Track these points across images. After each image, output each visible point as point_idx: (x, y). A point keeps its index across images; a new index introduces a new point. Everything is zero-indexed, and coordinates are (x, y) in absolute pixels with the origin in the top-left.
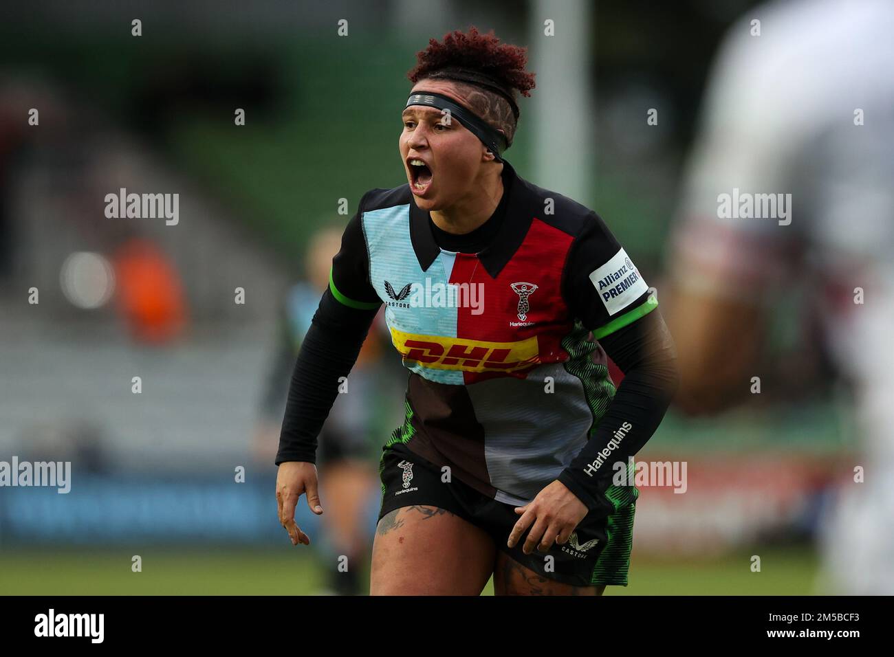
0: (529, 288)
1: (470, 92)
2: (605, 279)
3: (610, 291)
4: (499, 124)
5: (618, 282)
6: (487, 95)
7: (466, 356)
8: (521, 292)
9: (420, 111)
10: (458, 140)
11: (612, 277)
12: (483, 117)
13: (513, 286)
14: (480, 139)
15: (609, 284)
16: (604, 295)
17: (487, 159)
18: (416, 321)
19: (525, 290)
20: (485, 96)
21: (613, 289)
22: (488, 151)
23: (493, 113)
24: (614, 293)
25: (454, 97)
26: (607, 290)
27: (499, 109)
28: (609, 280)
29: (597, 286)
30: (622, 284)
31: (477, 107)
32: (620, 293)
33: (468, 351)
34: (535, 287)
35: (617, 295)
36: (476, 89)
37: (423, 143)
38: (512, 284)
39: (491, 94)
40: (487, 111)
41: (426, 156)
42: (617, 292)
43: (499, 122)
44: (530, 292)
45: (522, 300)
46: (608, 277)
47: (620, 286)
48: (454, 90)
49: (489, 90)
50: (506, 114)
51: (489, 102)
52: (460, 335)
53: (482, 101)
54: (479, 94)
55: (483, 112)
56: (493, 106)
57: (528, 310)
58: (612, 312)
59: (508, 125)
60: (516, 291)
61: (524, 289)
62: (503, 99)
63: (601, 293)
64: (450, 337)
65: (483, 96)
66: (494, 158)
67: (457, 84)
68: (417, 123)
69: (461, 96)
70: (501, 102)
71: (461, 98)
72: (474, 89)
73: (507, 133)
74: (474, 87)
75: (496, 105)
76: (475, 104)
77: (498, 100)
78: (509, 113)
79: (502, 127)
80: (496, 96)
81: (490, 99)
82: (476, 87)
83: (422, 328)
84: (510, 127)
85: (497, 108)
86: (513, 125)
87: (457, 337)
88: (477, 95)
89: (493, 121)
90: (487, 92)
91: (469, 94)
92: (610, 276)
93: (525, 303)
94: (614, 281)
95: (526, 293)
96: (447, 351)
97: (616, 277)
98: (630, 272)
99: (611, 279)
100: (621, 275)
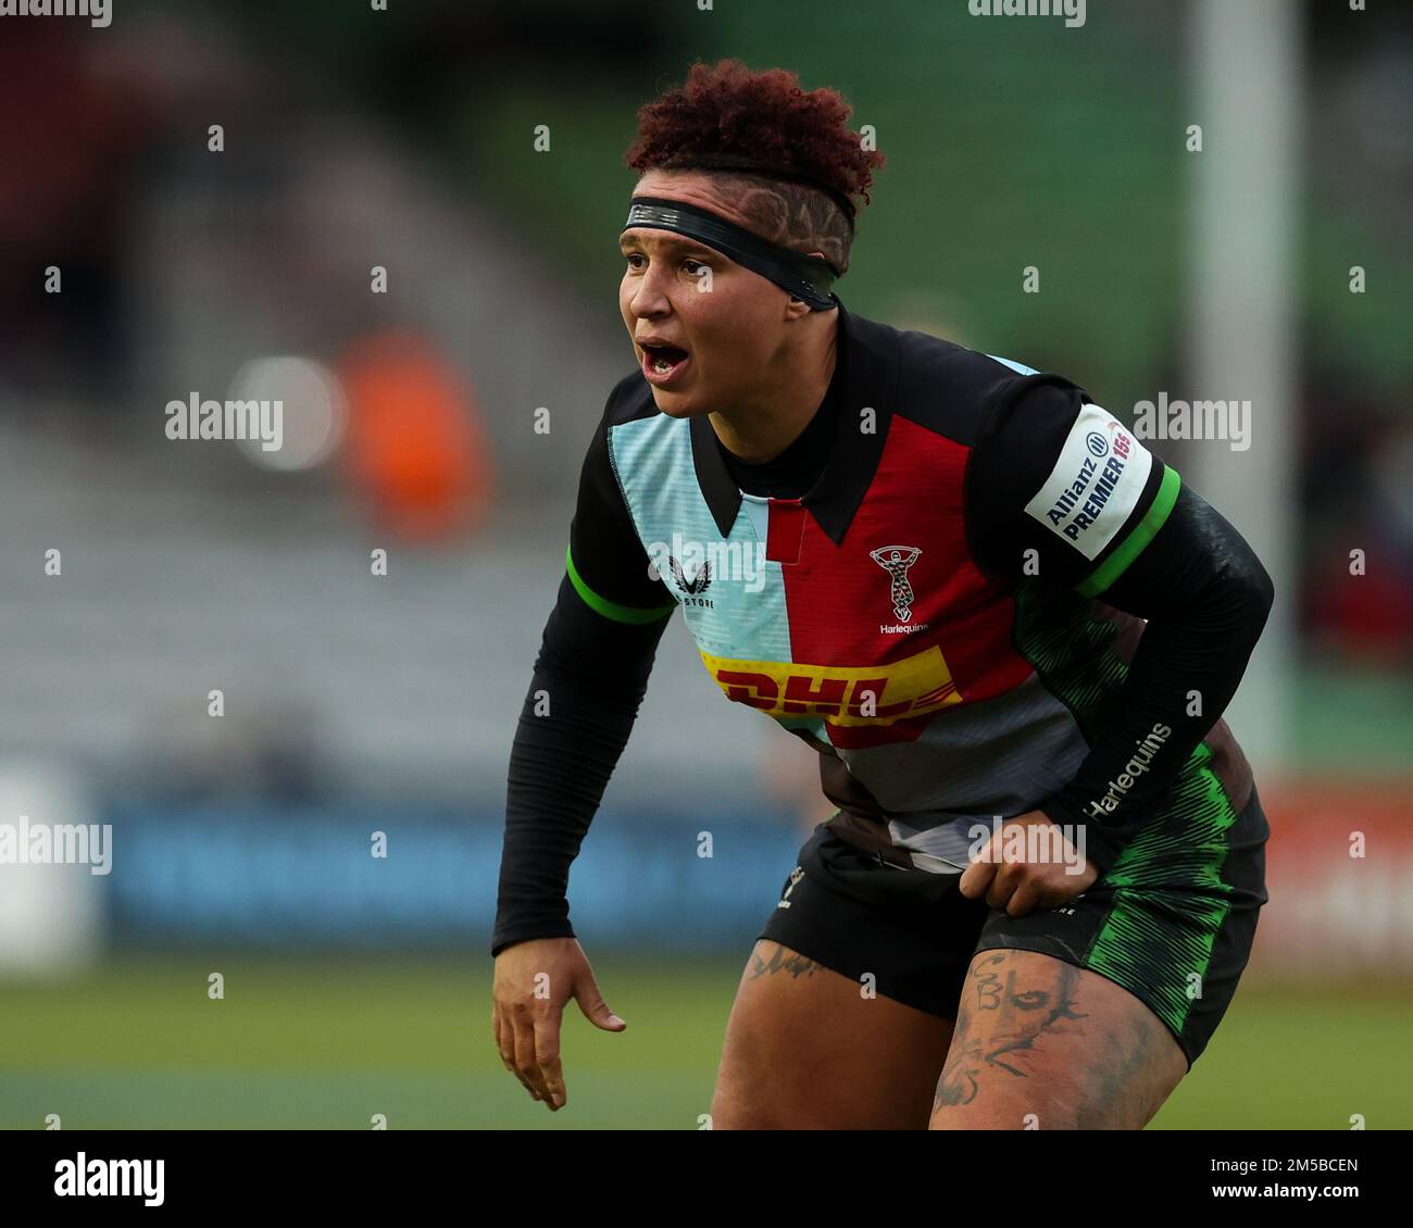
0: (905, 555)
1: (744, 192)
2: (1059, 504)
3: (1076, 520)
4: (811, 243)
5: (1083, 499)
6: (782, 193)
7: (813, 697)
8: (891, 565)
9: (648, 240)
10: (728, 291)
11: (1071, 494)
12: (776, 237)
13: (874, 555)
14: (773, 282)
15: (1068, 510)
16: (1066, 531)
17: (794, 315)
18: (726, 633)
19: (898, 560)
20: (776, 195)
21: (1081, 515)
22: (794, 300)
23: (796, 226)
24: (1083, 521)
25: (710, 206)
26: (1065, 522)
27: (808, 216)
28: (1067, 500)
29: (1048, 523)
30: (1093, 497)
31: (760, 219)
32: (1095, 516)
33: (815, 688)
34: (916, 551)
35: (1090, 522)
36: (756, 182)
37: (661, 306)
38: (873, 552)
39: (787, 187)
40: (783, 225)
41: (669, 332)
42: (1089, 517)
43: (809, 240)
44: (908, 563)
45: (897, 580)
46: (1063, 498)
47: (1092, 504)
48: (710, 193)
49: (781, 180)
50: (825, 221)
51: (786, 204)
52: (797, 659)
53: (769, 207)
54: (762, 191)
55: (775, 228)
56: (794, 210)
57: (912, 599)
58: (1092, 555)
59: (831, 239)
60: (882, 565)
61: (895, 558)
62: (813, 193)
63: (1059, 531)
64: (782, 661)
65: (770, 195)
66: (811, 311)
67: (717, 179)
68: (648, 261)
69: (726, 202)
70: (813, 199)
71: (725, 206)
72: (752, 183)
73: (832, 256)
74: (752, 180)
75: (801, 207)
76: (757, 214)
77: (803, 197)
78: (831, 216)
79: (819, 246)
80: (799, 190)
81: (786, 198)
82: (757, 178)
83: (736, 646)
84: (838, 241)
85: (802, 213)
86: (845, 235)
87: (794, 662)
88: (758, 196)
89: (797, 241)
90: (780, 184)
91: (742, 196)
92: (1065, 495)
93: (904, 584)
94: (1076, 499)
95: (902, 566)
96: (783, 689)
97: (1077, 491)
98: (1102, 464)
99: (1069, 498)
100: (1087, 481)
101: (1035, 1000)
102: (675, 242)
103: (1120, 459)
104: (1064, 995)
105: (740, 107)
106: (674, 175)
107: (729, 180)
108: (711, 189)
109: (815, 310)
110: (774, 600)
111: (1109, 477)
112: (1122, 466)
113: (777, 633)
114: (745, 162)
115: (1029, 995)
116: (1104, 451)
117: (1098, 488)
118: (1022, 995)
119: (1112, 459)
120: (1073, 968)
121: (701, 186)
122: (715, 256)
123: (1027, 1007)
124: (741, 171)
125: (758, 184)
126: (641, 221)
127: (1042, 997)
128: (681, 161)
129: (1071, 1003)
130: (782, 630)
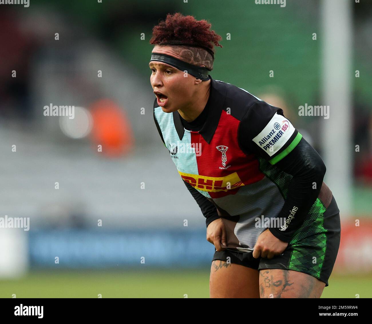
0: (225, 148)
1: (181, 51)
2: (262, 140)
3: (267, 145)
5: (270, 140)
6: (192, 50)
7: (205, 184)
8: (222, 150)
9: (156, 64)
10: (178, 78)
11: (266, 138)
12: (190, 62)
13: (217, 148)
14: (191, 74)
15: (265, 142)
16: (264, 147)
17: (197, 83)
19: (223, 149)
20: (190, 51)
22: (197, 79)
23: (196, 59)
24: (269, 146)
25: (172, 55)
26: (265, 145)
27: (199, 56)
28: (264, 140)
29: (259, 144)
30: (272, 140)
31: (186, 58)
33: (205, 182)
34: (227, 147)
35: (271, 146)
36: (184, 48)
37: (160, 83)
38: (217, 147)
39: (193, 48)
40: (192, 59)
43: (200, 62)
44: (226, 150)
45: (223, 155)
46: (263, 139)
47: (272, 142)
50: (204, 57)
53: (188, 54)
54: (186, 50)
55: (190, 60)
56: (195, 55)
57: (226, 160)
58: (271, 155)
59: (207, 61)
60: (219, 150)
62: (201, 49)
63: (262, 147)
64: (196, 174)
65: (188, 51)
66: (202, 81)
67: (173, 47)
68: (156, 70)
69: (176, 54)
70: (200, 51)
71: (176, 55)
72: (183, 48)
73: (207, 66)
74: (183, 47)
75: (197, 53)
76: (185, 57)
77: (198, 51)
78: (206, 55)
79: (203, 64)
80: (196, 49)
81: (193, 52)
82: (184, 47)
83: (184, 169)
84: (209, 62)
85: (198, 55)
86: (211, 60)
87: (199, 175)
88: (185, 51)
89: (197, 63)
90: (191, 48)
91: (180, 52)
92: (264, 138)
93: (225, 156)
94: (267, 140)
95: (224, 151)
96: (197, 181)
97: (268, 138)
98: (277, 132)
99: (265, 139)
100: (271, 136)
101: (279, 283)
102: (163, 65)
103: (283, 131)
104: (286, 279)
105: (179, 27)
106: (162, 47)
107: (177, 47)
108: (172, 50)
109: (203, 81)
110: (194, 158)
111: (278, 136)
112: (283, 133)
113: (194, 167)
114: (181, 42)
115: (277, 282)
116: (279, 128)
117: (274, 138)
118: (275, 282)
119: (280, 131)
120: (286, 270)
121: (169, 50)
122: (174, 68)
123: (277, 286)
124: (180, 45)
125: (185, 48)
126: (155, 59)
127: (280, 281)
128: (164, 43)
129: (288, 281)
130: (196, 166)
